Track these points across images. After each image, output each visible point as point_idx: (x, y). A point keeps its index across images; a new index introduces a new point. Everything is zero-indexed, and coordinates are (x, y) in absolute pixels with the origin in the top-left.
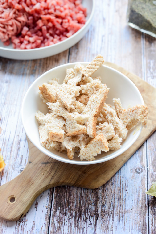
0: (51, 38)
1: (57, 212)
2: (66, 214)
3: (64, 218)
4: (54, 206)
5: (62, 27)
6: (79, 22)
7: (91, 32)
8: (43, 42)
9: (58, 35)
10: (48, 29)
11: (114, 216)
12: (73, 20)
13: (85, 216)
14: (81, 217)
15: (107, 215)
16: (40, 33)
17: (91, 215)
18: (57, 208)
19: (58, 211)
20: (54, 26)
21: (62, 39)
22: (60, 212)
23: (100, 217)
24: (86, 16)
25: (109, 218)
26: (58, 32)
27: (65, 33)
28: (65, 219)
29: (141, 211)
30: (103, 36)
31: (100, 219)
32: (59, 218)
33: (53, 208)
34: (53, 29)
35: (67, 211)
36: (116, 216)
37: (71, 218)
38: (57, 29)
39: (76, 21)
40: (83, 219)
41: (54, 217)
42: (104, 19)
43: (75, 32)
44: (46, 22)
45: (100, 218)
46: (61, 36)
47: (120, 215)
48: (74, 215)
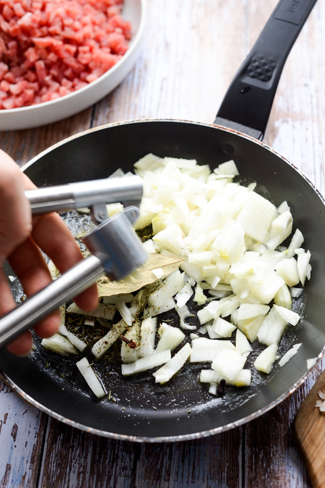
0: (55, 85)
1: (56, 445)
2: (74, 448)
3: (70, 457)
4: (50, 432)
5: (79, 62)
6: (114, 51)
7: (140, 71)
8: (37, 94)
9: (70, 79)
10: (48, 67)
11: (173, 451)
12: (101, 47)
13: (114, 452)
14: (106, 454)
15: (159, 449)
16: (32, 76)
17: (126, 449)
18: (57, 436)
19: (59, 442)
20: (60, 60)
21: (76, 87)
22: (63, 444)
23: (143, 453)
24: (128, 39)
25: (163, 454)
26: (68, 73)
27: (83, 75)
28: (73, 457)
29: (228, 441)
30: (164, 79)
31: (144, 459)
32: (59, 456)
33: (49, 437)
34: (60, 67)
35: (78, 442)
36: (178, 452)
37: (84, 456)
38: (67, 67)
39: (108, 50)
40: (108, 457)
41: (50, 454)
42: (167, 45)
43: (105, 71)
44: (44, 52)
45: (144, 457)
46: (76, 81)
47: (184, 450)
48: (91, 449)
